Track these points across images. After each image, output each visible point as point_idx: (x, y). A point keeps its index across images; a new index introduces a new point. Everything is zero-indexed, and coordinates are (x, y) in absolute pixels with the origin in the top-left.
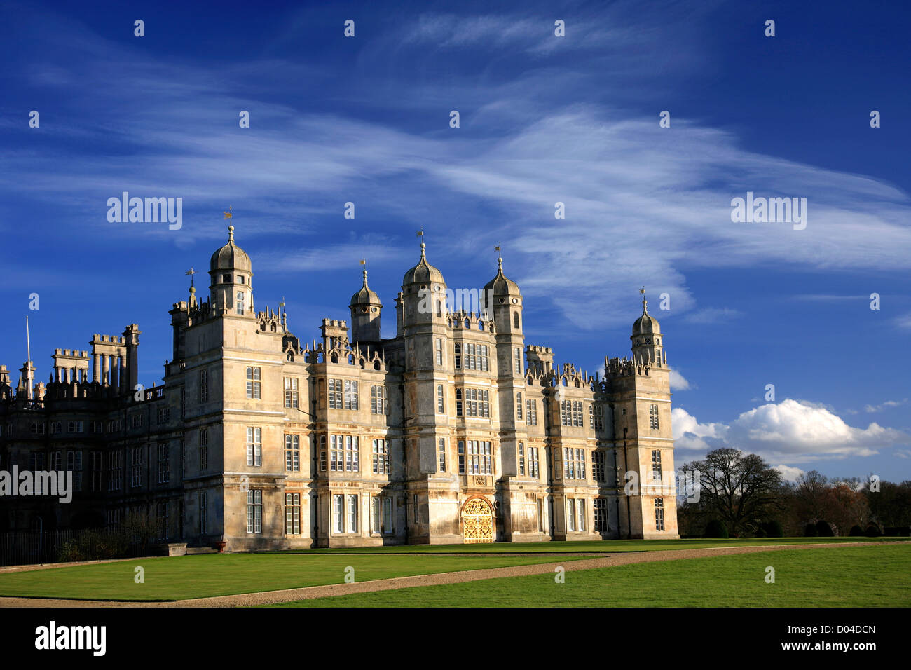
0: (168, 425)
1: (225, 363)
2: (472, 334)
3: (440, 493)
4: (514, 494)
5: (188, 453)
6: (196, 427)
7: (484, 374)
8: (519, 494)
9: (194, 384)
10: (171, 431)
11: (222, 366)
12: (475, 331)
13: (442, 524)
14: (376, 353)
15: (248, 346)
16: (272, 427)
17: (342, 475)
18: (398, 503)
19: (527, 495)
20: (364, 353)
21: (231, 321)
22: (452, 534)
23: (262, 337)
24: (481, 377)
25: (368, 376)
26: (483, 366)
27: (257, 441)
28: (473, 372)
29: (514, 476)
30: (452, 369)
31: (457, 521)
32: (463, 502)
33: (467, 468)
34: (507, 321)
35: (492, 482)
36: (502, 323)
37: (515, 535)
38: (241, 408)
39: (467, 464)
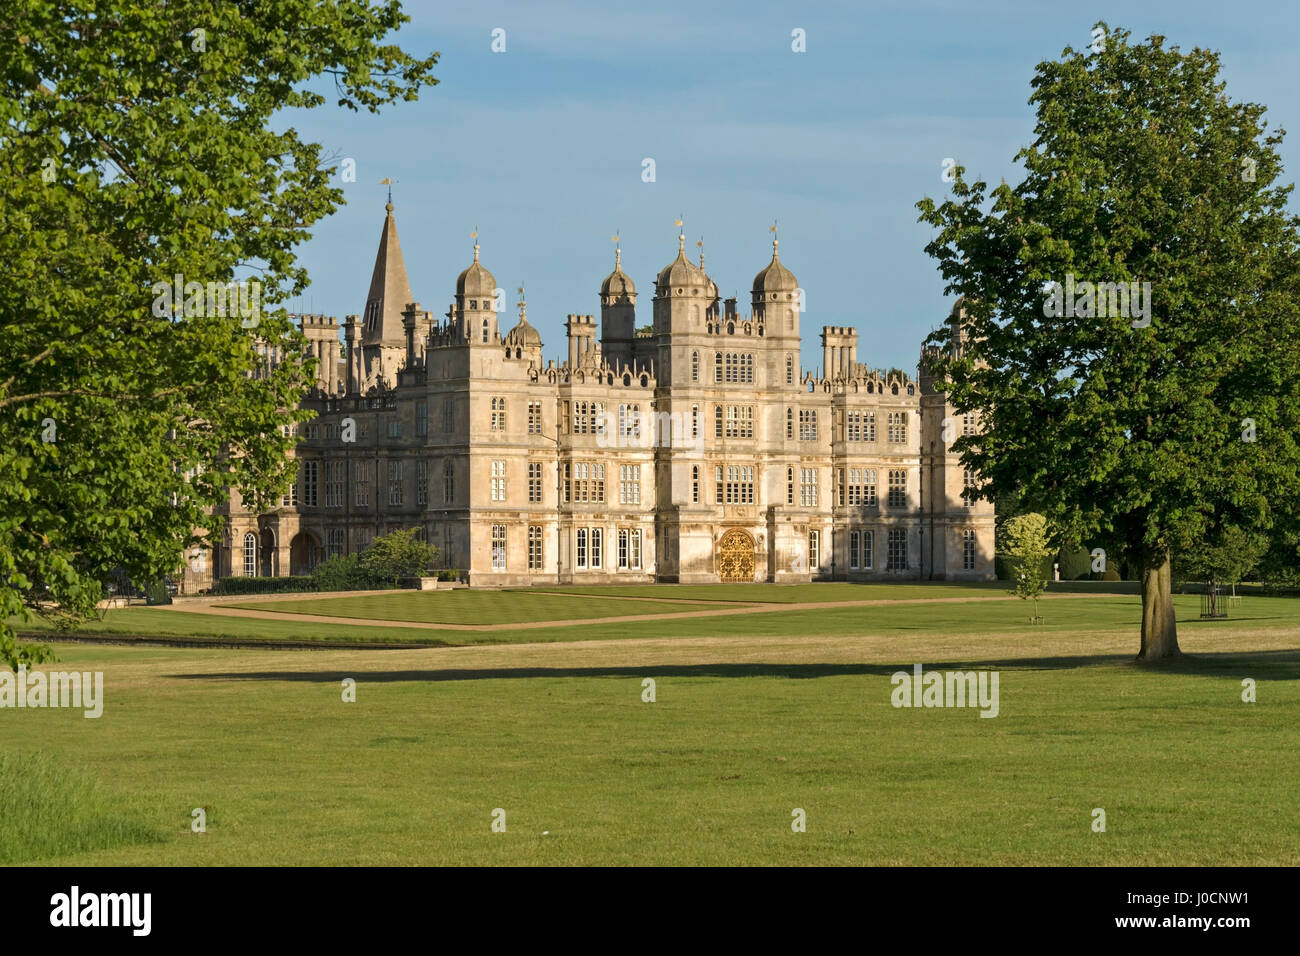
0: (401, 442)
1: (472, 395)
2: (736, 340)
3: (692, 526)
4: (780, 526)
5: (432, 482)
6: (440, 456)
7: (749, 386)
8: (786, 527)
9: (438, 410)
10: (404, 449)
11: (468, 398)
12: (739, 337)
13: (694, 562)
14: (626, 366)
15: (494, 376)
16: (516, 460)
17: (586, 507)
18: (648, 536)
19: (795, 528)
20: (613, 368)
21: (478, 350)
22: (705, 572)
23: (507, 364)
24: (745, 391)
25: (616, 393)
26: (748, 377)
27: (501, 475)
28: (736, 386)
29: (781, 506)
30: (711, 383)
31: (711, 559)
32: (720, 536)
33: (725, 498)
34: (779, 321)
35: (755, 512)
36: (773, 323)
37: (781, 573)
38: (485, 440)
39: (725, 493)
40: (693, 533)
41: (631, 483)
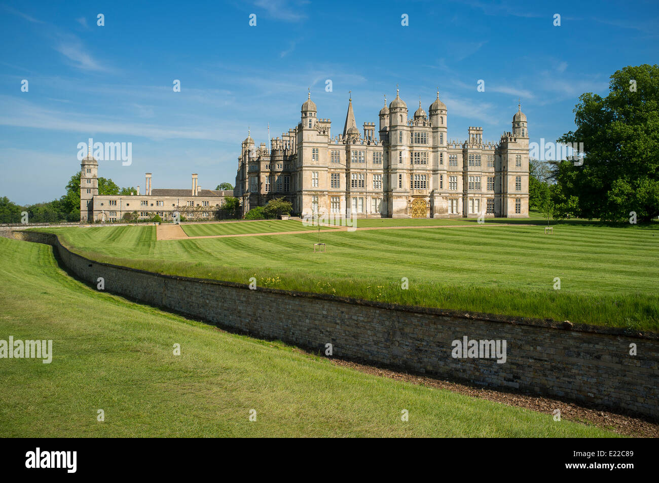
1: (304, 148)
2: (419, 128)
3: (398, 197)
4: (436, 197)
7: (424, 145)
8: (439, 198)
13: (399, 210)
15: (313, 141)
16: (324, 172)
19: (444, 198)
21: (306, 131)
22: (404, 214)
23: (319, 137)
24: (423, 147)
25: (372, 148)
26: (424, 141)
27: (316, 177)
28: (418, 145)
29: (437, 189)
30: (408, 144)
31: (406, 209)
32: (412, 201)
33: (414, 186)
34: (437, 121)
35: (426, 192)
36: (435, 122)
37: (436, 215)
38: (310, 165)
39: (414, 184)
40: (398, 199)
41: (377, 181)
